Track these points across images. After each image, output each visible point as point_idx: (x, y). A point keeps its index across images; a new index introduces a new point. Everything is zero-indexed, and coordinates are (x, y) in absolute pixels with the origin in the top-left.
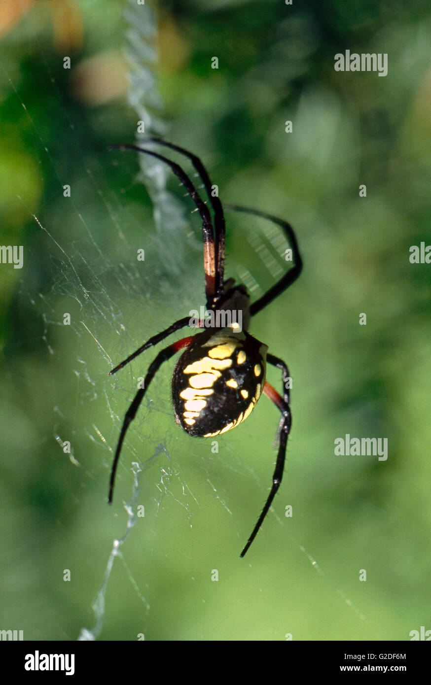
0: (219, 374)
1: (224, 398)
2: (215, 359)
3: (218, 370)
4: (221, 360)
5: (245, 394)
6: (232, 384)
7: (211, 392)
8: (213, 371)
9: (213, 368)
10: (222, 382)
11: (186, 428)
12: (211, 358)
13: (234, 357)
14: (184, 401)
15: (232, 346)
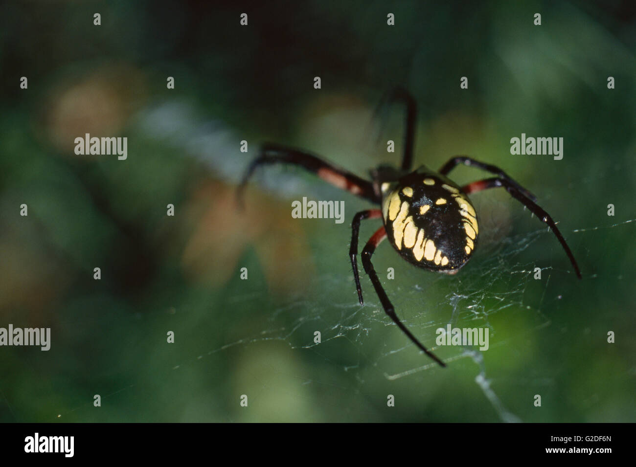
0: (410, 219)
1: (434, 221)
2: (397, 216)
3: (407, 217)
4: (400, 211)
5: (441, 201)
6: (424, 209)
7: (422, 233)
8: (406, 222)
9: (403, 221)
10: (418, 218)
11: (452, 268)
12: (395, 220)
13: (403, 198)
14: (424, 259)
15: (395, 197)
